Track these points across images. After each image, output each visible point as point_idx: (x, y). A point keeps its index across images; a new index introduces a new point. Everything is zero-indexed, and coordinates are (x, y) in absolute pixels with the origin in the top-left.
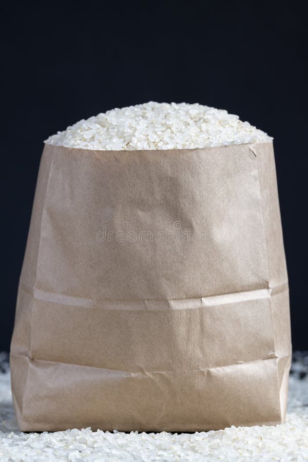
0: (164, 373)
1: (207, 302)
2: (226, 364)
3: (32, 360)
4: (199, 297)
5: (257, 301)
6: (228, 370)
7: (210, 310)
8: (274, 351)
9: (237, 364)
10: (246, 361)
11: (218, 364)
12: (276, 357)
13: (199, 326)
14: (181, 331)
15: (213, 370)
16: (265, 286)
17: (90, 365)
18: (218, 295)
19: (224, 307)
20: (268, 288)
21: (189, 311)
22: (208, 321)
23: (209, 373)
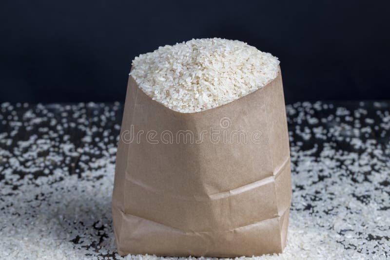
0: (207, 233)
1: (234, 193)
2: (246, 224)
3: (125, 213)
4: (228, 191)
5: (266, 186)
6: (248, 228)
7: (235, 197)
8: (277, 213)
9: (253, 223)
10: (259, 221)
11: (241, 226)
12: (279, 216)
13: (228, 207)
14: (217, 211)
15: (237, 229)
16: (271, 174)
17: (161, 223)
18: (240, 186)
19: (245, 193)
20: (273, 175)
21: (222, 200)
22: (234, 203)
23: (235, 231)
